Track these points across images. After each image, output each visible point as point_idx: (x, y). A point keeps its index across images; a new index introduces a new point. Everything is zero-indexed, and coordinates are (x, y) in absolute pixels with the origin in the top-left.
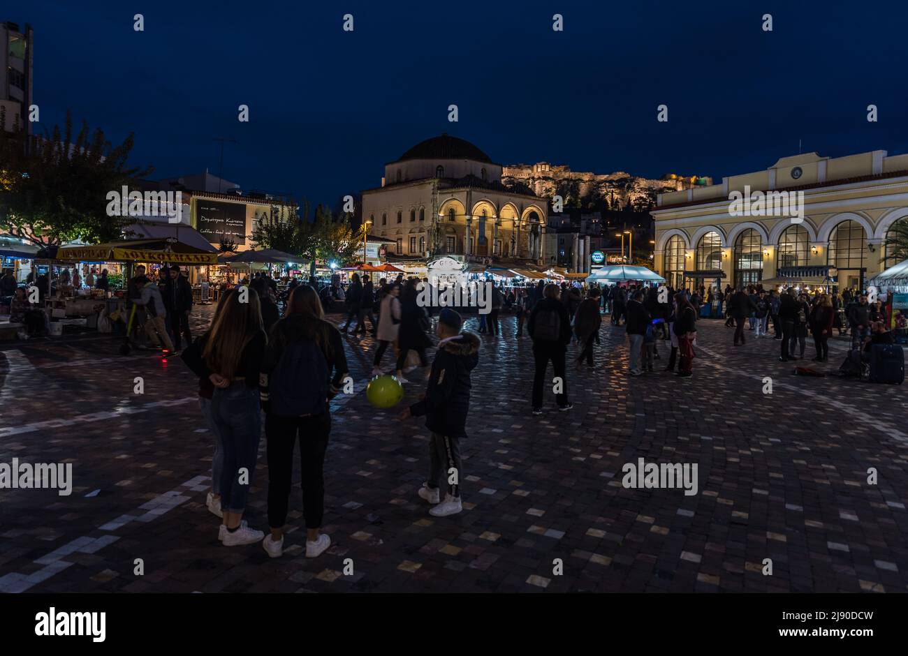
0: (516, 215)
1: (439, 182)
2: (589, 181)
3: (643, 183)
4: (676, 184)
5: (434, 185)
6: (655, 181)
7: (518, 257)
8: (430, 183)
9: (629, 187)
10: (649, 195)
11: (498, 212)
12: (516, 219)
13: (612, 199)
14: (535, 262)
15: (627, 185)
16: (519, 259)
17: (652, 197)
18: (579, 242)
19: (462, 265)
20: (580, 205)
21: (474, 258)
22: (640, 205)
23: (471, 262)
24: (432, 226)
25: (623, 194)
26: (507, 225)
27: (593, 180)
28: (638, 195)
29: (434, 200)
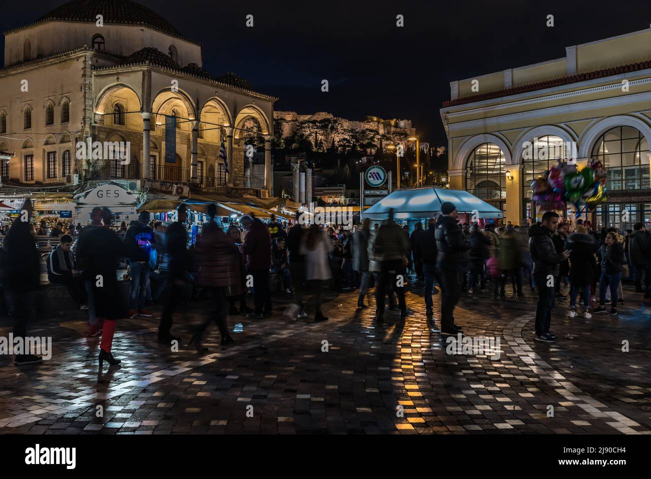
0: (226, 119)
1: (95, 56)
2: (292, 121)
3: (346, 124)
4: (378, 126)
5: (85, 62)
6: (357, 122)
7: (231, 185)
8: (78, 59)
9: (332, 128)
10: (353, 137)
11: (197, 111)
12: (227, 124)
13: (316, 140)
14: (257, 193)
15: (330, 125)
16: (233, 189)
17: (356, 139)
18: (300, 175)
19: (136, 196)
20: (283, 146)
21: (157, 185)
22: (344, 146)
23: (152, 191)
24: (82, 131)
25: (327, 135)
26: (211, 136)
27: (296, 120)
28: (341, 137)
29: (84, 87)
